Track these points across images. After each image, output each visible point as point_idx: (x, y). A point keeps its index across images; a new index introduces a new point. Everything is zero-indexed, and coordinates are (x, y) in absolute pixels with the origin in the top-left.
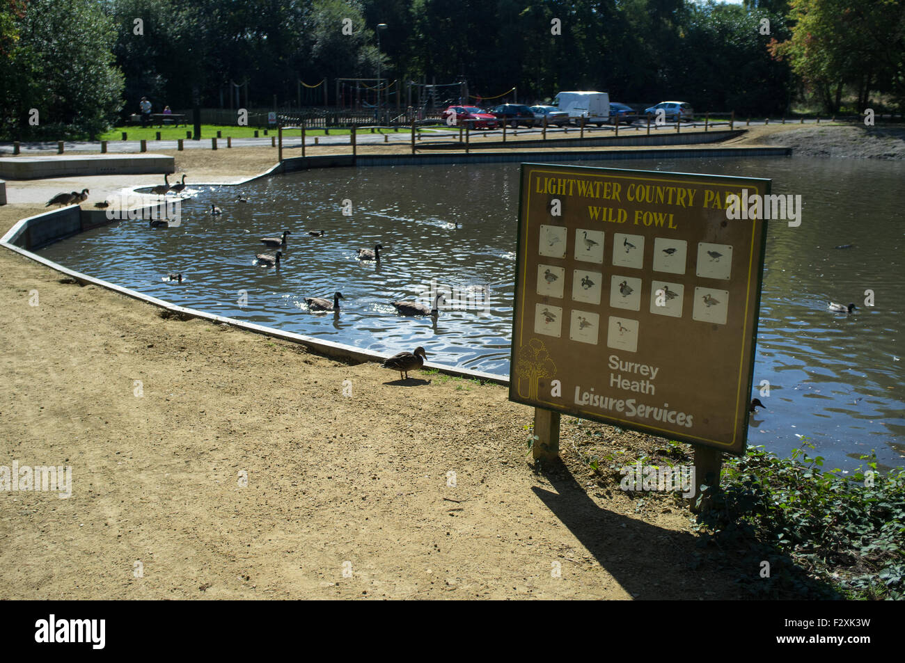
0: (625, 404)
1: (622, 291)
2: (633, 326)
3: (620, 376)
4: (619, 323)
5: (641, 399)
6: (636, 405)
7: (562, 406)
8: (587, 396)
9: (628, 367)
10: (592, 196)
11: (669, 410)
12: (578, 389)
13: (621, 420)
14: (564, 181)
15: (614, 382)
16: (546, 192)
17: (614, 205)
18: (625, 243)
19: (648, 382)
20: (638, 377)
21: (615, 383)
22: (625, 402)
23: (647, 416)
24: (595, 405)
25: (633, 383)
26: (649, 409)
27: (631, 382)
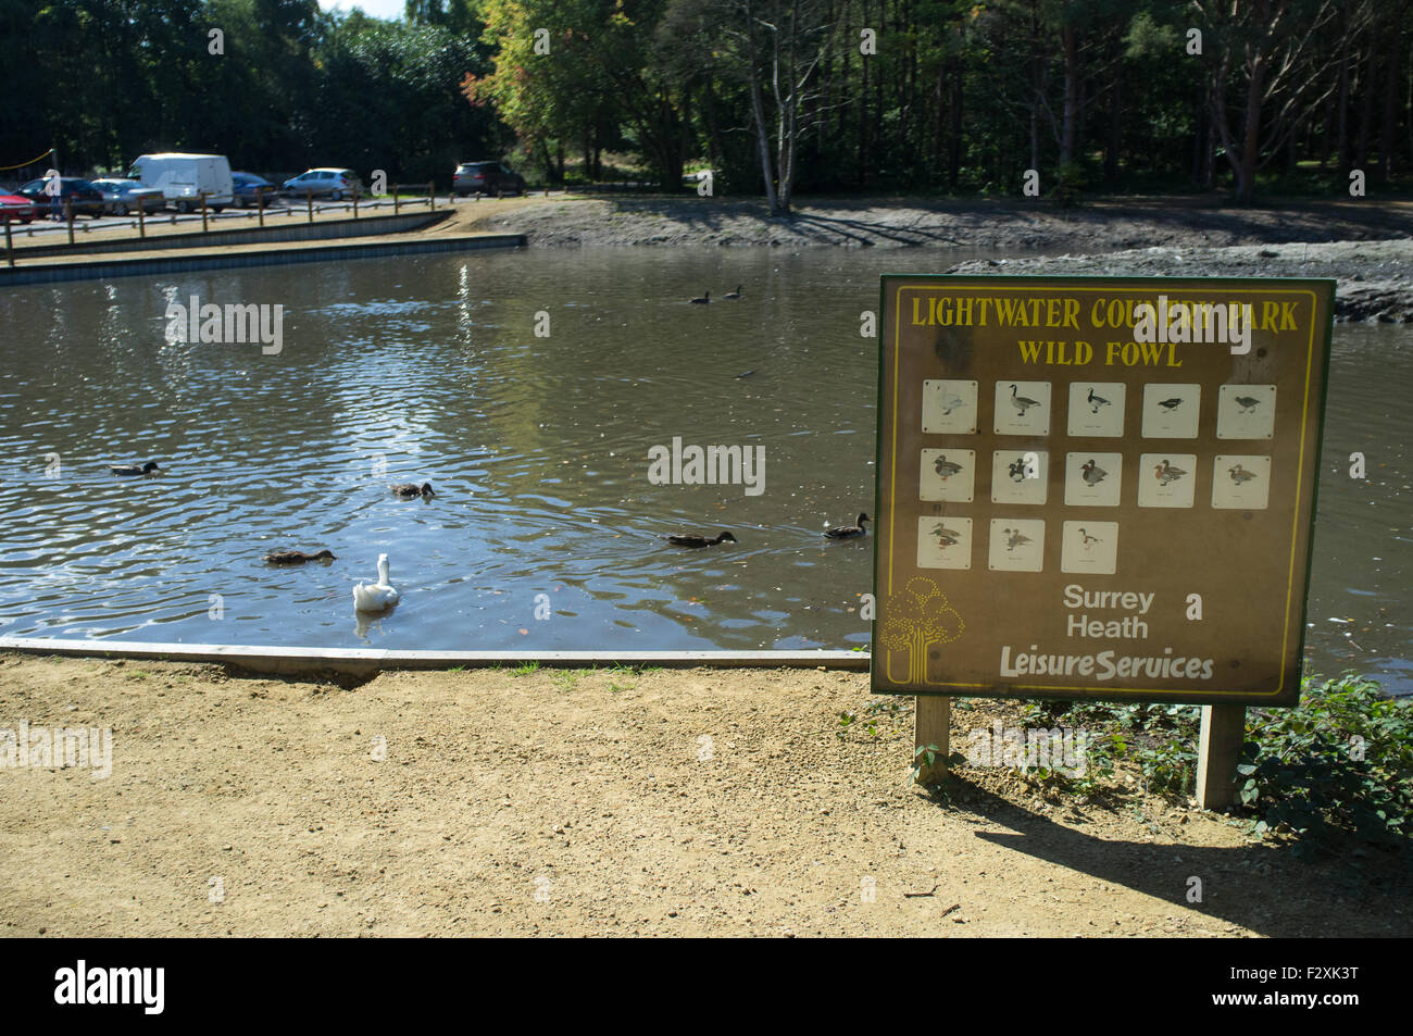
0: (1095, 661)
1: (1086, 476)
2: (1108, 532)
3: (1085, 618)
4: (1081, 530)
5: (1123, 647)
6: (1114, 661)
7: (979, 685)
8: (1023, 659)
9: (1100, 600)
10: (1025, 323)
11: (1173, 657)
12: (1006, 651)
13: (1088, 689)
14: (970, 301)
15: (1074, 629)
16: (932, 322)
17: (1066, 335)
18: (1091, 398)
19: (1136, 619)
20: (1119, 614)
21: (1077, 631)
22: (1095, 658)
23: (1135, 674)
24: (1039, 672)
25: (1109, 624)
26: (1138, 663)
27: (1105, 624)
